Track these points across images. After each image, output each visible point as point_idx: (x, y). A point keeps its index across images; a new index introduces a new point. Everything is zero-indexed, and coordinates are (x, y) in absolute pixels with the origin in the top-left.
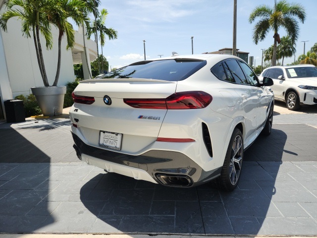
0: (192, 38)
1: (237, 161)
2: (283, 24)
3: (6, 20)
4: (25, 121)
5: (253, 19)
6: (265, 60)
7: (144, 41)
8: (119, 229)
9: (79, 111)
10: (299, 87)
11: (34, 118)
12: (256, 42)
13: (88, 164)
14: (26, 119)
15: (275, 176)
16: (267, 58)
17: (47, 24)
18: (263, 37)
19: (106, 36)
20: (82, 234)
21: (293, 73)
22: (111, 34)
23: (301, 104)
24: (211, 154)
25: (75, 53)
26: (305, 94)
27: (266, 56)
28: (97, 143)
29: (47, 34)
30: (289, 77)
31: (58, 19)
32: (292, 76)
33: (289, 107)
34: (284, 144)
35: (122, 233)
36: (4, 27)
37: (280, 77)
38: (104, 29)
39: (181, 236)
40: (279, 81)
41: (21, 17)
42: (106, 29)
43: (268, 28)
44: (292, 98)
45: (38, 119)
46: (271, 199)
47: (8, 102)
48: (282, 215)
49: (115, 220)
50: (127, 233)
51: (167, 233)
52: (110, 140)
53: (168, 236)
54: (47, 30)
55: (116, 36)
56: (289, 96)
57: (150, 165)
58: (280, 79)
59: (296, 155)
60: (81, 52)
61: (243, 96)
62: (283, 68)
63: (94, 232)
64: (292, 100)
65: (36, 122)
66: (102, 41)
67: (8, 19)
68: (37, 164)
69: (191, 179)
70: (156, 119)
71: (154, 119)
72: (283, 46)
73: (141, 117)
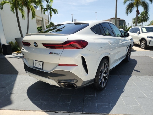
0: (96, 13)
1: (105, 75)
2: (141, 4)
3: (2, 5)
4: (12, 54)
5: (126, 3)
6: (133, 24)
7: (72, 15)
8: (41, 109)
9: (24, 49)
10: (147, 37)
11: (16, 53)
12: (127, 14)
13: (29, 76)
14: (13, 53)
15: (126, 83)
16: (134, 22)
17: (22, 7)
18: (131, 11)
19: (53, 12)
20: (22, 110)
21: (144, 30)
22: (55, 11)
23: (148, 46)
24: (87, 72)
25: (38, 21)
26: (150, 41)
27: (134, 21)
28: (32, 66)
29: (23, 12)
30: (143, 32)
31: (26, 4)
32: (144, 32)
33: (142, 47)
34: (134, 66)
35: (42, 110)
36: (2, 9)
37: (138, 32)
38: (51, 9)
39: (70, 113)
40: (137, 34)
41: (10, 3)
42: (52, 9)
43: (134, 7)
44: (144, 43)
45: (18, 53)
46: (120, 95)
47: (4, 45)
48: (125, 104)
49: (40, 104)
50: (44, 111)
51: (64, 112)
52: (38, 64)
53: (64, 113)
54: (22, 10)
55: (57, 12)
56: (142, 42)
57: (55, 78)
58: (138, 33)
59: (140, 72)
60: (41, 20)
61: (109, 42)
62: (140, 28)
63: (28, 110)
64: (143, 44)
65: (17, 55)
66: (51, 15)
67: (3, 5)
68: (12, 75)
69: (76, 85)
70: (58, 54)
71: (56, 54)
72: (142, 16)
73: (50, 53)
